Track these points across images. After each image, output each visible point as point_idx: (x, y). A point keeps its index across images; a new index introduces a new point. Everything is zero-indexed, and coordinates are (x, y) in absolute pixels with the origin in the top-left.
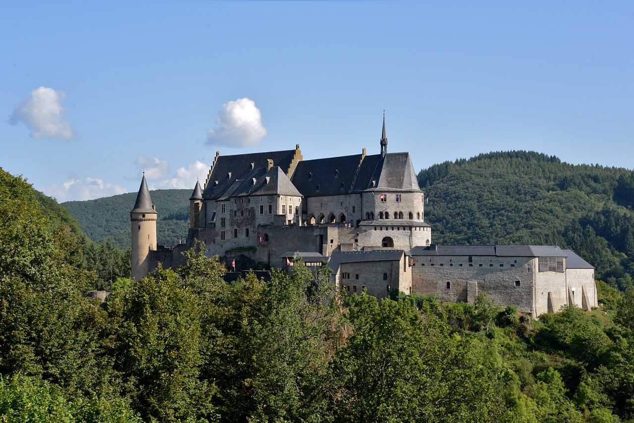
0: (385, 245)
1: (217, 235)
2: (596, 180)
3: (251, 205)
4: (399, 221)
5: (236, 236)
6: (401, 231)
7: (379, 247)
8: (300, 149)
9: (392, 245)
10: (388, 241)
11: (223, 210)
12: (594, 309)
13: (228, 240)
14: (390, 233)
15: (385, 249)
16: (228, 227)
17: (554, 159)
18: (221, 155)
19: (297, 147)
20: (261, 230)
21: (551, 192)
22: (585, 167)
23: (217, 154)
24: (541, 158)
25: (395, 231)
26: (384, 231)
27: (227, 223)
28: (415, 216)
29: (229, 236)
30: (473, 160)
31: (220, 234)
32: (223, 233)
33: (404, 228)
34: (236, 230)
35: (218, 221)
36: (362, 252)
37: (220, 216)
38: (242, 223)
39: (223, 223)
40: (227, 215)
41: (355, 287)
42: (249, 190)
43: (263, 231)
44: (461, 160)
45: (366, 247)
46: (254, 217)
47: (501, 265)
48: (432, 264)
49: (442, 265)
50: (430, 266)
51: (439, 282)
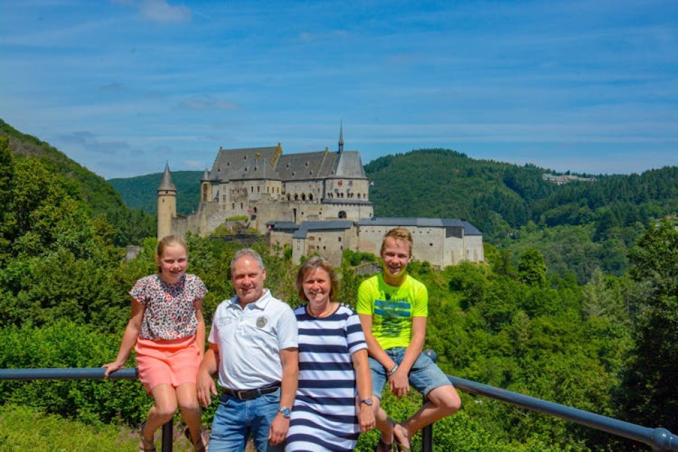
0: (340, 217)
1: (219, 207)
2: (491, 170)
3: (244, 187)
4: (350, 200)
5: (233, 207)
6: (352, 206)
7: (335, 218)
8: (281, 145)
9: (345, 217)
10: (342, 215)
11: (224, 188)
12: (481, 262)
13: (228, 211)
14: (344, 208)
15: (340, 219)
16: (228, 202)
17: (463, 155)
18: (223, 149)
19: (279, 144)
20: (251, 204)
21: (461, 179)
22: (484, 162)
23: (221, 148)
24: (455, 154)
25: (348, 206)
26: (340, 206)
27: (227, 198)
28: (362, 196)
29: (229, 208)
30: (408, 154)
31: (222, 207)
32: (224, 206)
33: (354, 204)
34: (233, 204)
35: (221, 198)
36: (324, 222)
37: (221, 194)
38: (238, 199)
39: (224, 199)
40: (227, 193)
41: (318, 247)
42: (244, 176)
43: (253, 205)
44: (400, 154)
45: (327, 218)
46: (246, 195)
47: (421, 232)
48: (373, 231)
49: (380, 232)
50: (371, 232)
51: (378, 244)
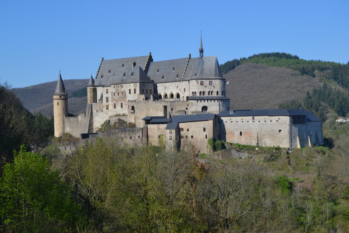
0: (203, 110)
1: (104, 107)
3: (123, 89)
4: (211, 96)
5: (115, 107)
7: (200, 112)
9: (207, 110)
10: (205, 108)
11: (107, 92)
13: (111, 111)
14: (206, 103)
16: (110, 102)
17: (296, 57)
19: (150, 53)
20: (129, 104)
24: (288, 56)
25: (210, 102)
26: (203, 103)
27: (110, 100)
28: (221, 93)
29: (111, 107)
30: (250, 58)
32: (107, 106)
33: (214, 100)
34: (115, 104)
35: (104, 99)
36: (190, 115)
37: (105, 96)
38: (118, 100)
39: (107, 100)
40: (109, 95)
41: (187, 136)
42: (123, 80)
43: (131, 105)
44: (243, 58)
45: (193, 112)
46: (125, 96)
47: (271, 121)
48: (231, 122)
49: (237, 122)
50: (230, 123)
51: (236, 132)
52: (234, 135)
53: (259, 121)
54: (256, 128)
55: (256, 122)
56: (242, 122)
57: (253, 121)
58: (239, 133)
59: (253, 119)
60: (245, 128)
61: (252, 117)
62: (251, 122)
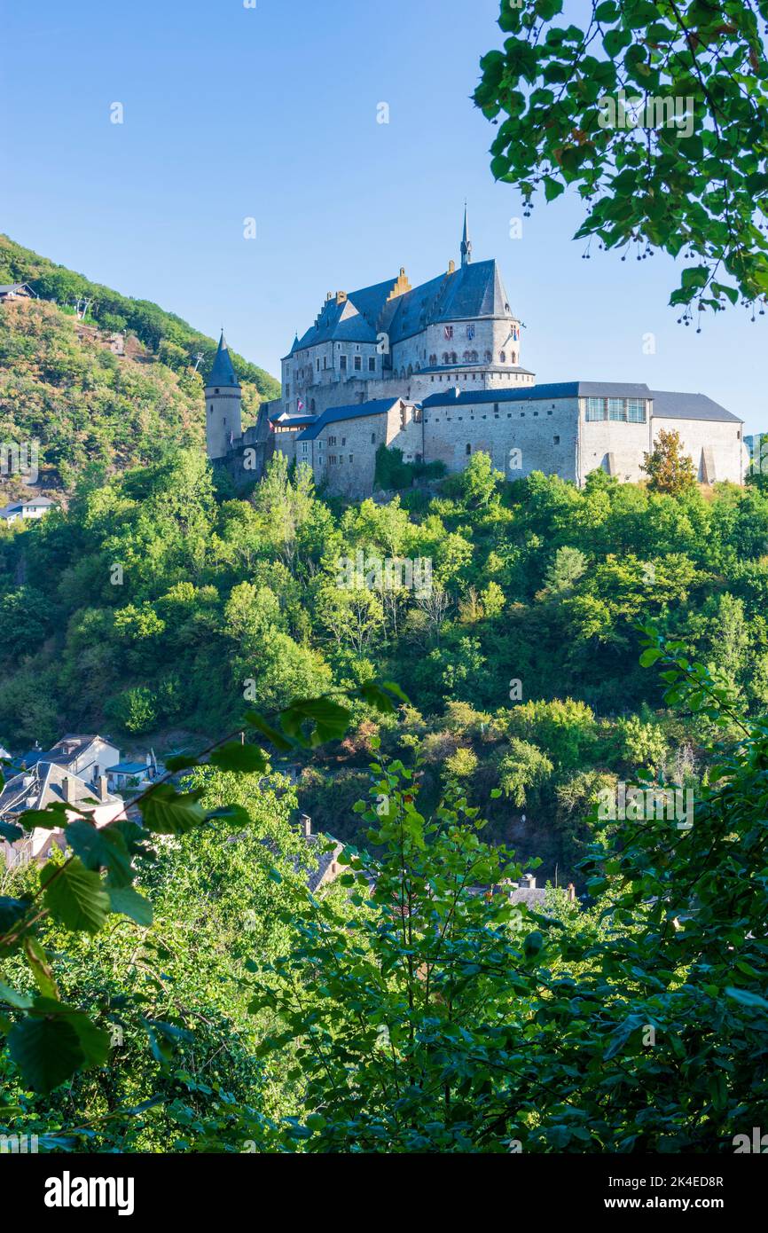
3: (309, 361)
16: (292, 396)
28: (496, 357)
47: (536, 414)
48: (449, 419)
49: (460, 419)
50: (446, 421)
51: (458, 446)
52: (453, 453)
53: (509, 416)
54: (502, 432)
55: (503, 417)
56: (472, 418)
57: (497, 416)
58: (465, 448)
59: (496, 409)
60: (478, 435)
61: (492, 405)
62: (490, 417)
